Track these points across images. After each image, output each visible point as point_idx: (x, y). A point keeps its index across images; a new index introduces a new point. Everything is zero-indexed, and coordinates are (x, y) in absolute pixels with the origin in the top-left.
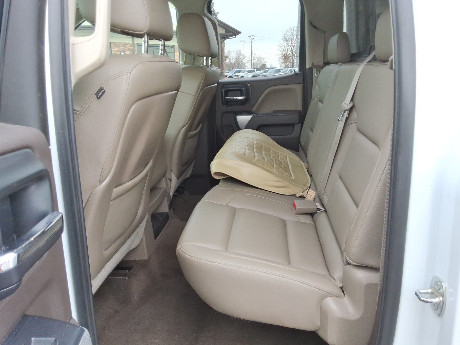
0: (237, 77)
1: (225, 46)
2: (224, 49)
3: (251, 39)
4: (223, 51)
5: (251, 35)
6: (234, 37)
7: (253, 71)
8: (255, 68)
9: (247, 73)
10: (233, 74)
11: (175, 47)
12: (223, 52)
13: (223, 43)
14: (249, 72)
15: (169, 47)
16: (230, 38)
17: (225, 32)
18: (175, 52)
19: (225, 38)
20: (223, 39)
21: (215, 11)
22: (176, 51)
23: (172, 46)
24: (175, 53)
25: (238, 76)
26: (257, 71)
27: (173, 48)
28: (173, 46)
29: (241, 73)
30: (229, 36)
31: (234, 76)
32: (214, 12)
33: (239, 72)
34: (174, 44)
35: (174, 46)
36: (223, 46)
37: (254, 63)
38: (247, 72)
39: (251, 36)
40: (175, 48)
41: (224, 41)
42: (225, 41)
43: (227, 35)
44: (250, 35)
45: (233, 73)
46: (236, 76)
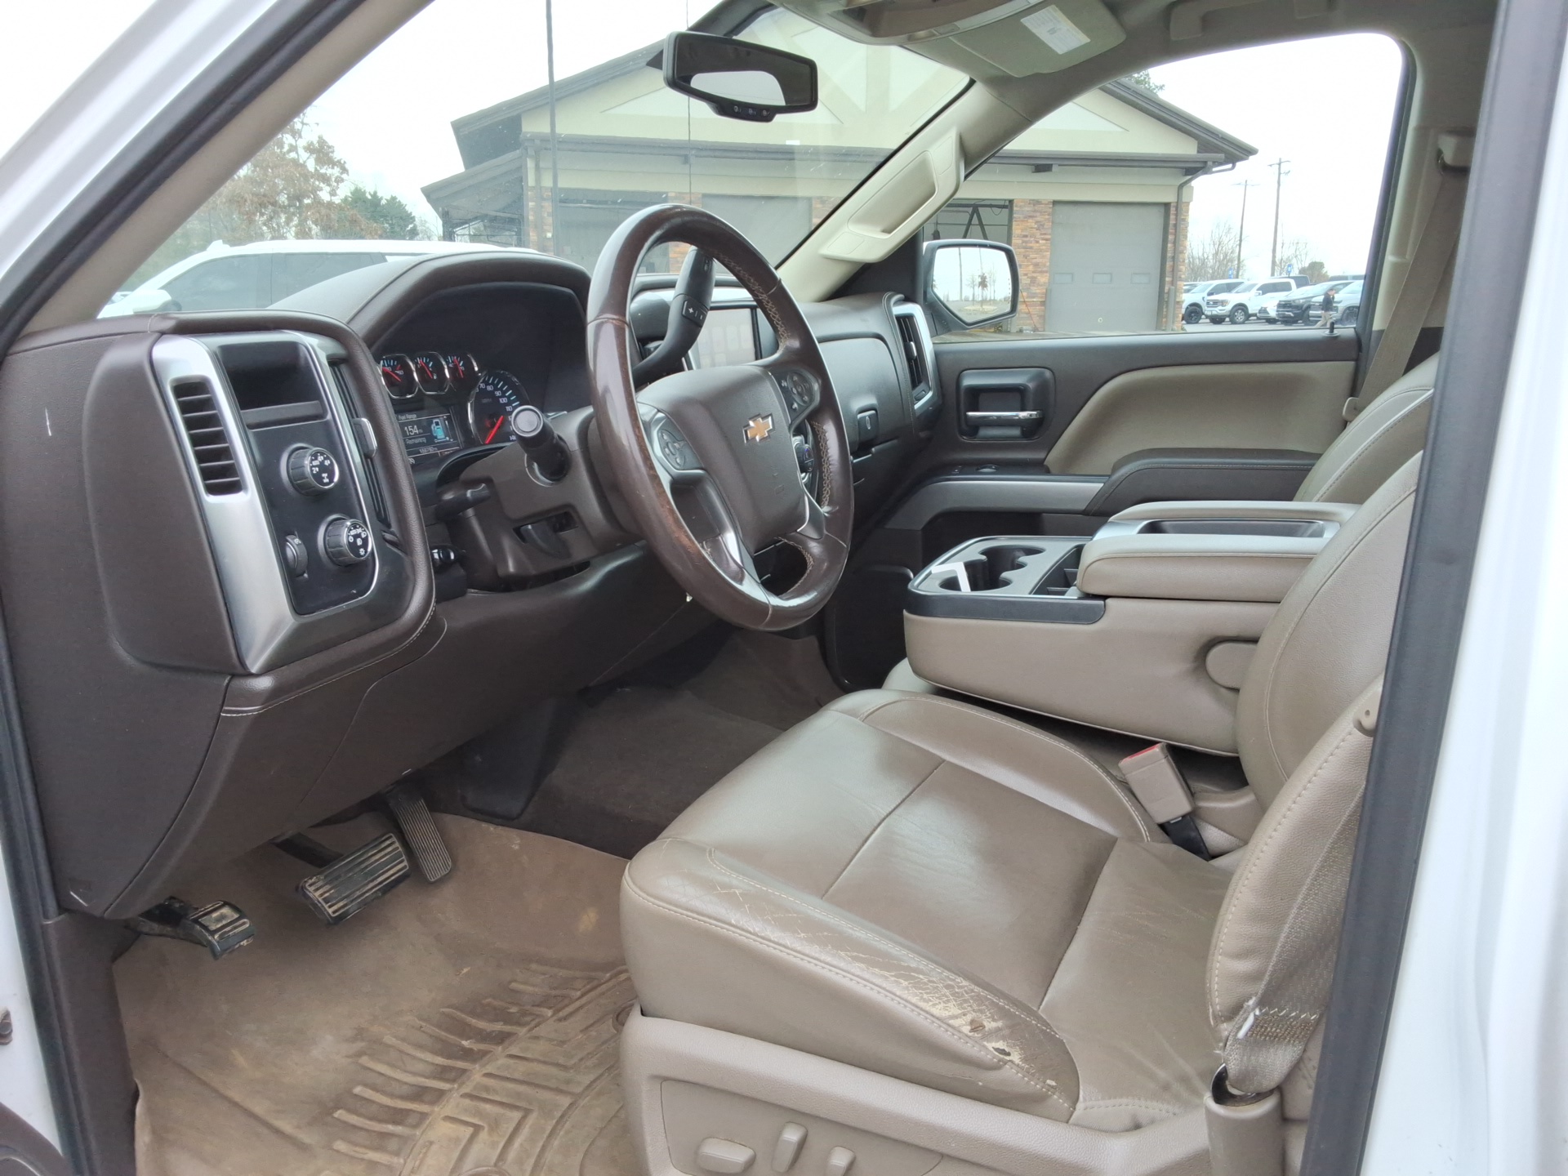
0: (1220, 308)
1: (1192, 200)
2: (1187, 211)
3: (1280, 174)
4: (1183, 217)
5: (1280, 159)
6: (1230, 166)
7: (1285, 287)
8: (1289, 277)
9: (1259, 294)
10: (1203, 298)
11: (1014, 205)
12: (1184, 220)
13: (1185, 189)
14: (1266, 289)
15: (991, 206)
16: (1214, 169)
17: (1198, 152)
18: (1014, 223)
19: (1198, 171)
20: (1186, 175)
21: (1151, 81)
22: (1016, 221)
23: (1002, 203)
24: (1014, 227)
25: (1223, 303)
26: (1299, 285)
27: (1006, 211)
28: (1007, 203)
29: (1237, 292)
30: (1210, 163)
31: (1208, 303)
32: (1149, 83)
33: (1229, 288)
34: (1011, 198)
35: (1011, 201)
36: (1184, 199)
37: (1284, 259)
38: (1258, 290)
39: (1279, 164)
40: (1015, 209)
41: (1190, 180)
42: (1194, 183)
43: (1206, 162)
44: (1278, 162)
45: (1205, 294)
46: (1216, 303)
